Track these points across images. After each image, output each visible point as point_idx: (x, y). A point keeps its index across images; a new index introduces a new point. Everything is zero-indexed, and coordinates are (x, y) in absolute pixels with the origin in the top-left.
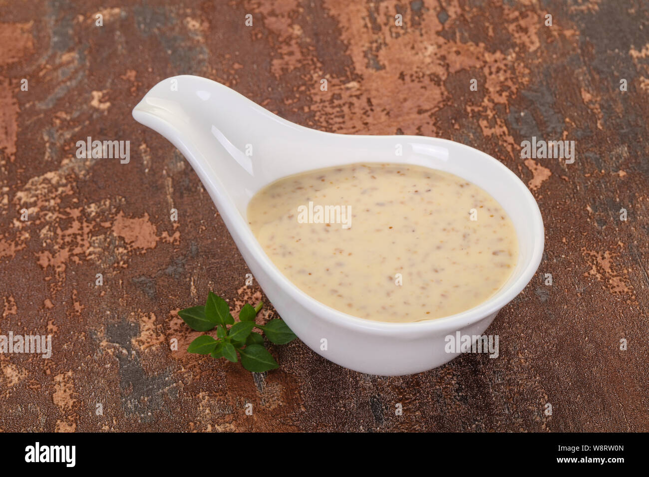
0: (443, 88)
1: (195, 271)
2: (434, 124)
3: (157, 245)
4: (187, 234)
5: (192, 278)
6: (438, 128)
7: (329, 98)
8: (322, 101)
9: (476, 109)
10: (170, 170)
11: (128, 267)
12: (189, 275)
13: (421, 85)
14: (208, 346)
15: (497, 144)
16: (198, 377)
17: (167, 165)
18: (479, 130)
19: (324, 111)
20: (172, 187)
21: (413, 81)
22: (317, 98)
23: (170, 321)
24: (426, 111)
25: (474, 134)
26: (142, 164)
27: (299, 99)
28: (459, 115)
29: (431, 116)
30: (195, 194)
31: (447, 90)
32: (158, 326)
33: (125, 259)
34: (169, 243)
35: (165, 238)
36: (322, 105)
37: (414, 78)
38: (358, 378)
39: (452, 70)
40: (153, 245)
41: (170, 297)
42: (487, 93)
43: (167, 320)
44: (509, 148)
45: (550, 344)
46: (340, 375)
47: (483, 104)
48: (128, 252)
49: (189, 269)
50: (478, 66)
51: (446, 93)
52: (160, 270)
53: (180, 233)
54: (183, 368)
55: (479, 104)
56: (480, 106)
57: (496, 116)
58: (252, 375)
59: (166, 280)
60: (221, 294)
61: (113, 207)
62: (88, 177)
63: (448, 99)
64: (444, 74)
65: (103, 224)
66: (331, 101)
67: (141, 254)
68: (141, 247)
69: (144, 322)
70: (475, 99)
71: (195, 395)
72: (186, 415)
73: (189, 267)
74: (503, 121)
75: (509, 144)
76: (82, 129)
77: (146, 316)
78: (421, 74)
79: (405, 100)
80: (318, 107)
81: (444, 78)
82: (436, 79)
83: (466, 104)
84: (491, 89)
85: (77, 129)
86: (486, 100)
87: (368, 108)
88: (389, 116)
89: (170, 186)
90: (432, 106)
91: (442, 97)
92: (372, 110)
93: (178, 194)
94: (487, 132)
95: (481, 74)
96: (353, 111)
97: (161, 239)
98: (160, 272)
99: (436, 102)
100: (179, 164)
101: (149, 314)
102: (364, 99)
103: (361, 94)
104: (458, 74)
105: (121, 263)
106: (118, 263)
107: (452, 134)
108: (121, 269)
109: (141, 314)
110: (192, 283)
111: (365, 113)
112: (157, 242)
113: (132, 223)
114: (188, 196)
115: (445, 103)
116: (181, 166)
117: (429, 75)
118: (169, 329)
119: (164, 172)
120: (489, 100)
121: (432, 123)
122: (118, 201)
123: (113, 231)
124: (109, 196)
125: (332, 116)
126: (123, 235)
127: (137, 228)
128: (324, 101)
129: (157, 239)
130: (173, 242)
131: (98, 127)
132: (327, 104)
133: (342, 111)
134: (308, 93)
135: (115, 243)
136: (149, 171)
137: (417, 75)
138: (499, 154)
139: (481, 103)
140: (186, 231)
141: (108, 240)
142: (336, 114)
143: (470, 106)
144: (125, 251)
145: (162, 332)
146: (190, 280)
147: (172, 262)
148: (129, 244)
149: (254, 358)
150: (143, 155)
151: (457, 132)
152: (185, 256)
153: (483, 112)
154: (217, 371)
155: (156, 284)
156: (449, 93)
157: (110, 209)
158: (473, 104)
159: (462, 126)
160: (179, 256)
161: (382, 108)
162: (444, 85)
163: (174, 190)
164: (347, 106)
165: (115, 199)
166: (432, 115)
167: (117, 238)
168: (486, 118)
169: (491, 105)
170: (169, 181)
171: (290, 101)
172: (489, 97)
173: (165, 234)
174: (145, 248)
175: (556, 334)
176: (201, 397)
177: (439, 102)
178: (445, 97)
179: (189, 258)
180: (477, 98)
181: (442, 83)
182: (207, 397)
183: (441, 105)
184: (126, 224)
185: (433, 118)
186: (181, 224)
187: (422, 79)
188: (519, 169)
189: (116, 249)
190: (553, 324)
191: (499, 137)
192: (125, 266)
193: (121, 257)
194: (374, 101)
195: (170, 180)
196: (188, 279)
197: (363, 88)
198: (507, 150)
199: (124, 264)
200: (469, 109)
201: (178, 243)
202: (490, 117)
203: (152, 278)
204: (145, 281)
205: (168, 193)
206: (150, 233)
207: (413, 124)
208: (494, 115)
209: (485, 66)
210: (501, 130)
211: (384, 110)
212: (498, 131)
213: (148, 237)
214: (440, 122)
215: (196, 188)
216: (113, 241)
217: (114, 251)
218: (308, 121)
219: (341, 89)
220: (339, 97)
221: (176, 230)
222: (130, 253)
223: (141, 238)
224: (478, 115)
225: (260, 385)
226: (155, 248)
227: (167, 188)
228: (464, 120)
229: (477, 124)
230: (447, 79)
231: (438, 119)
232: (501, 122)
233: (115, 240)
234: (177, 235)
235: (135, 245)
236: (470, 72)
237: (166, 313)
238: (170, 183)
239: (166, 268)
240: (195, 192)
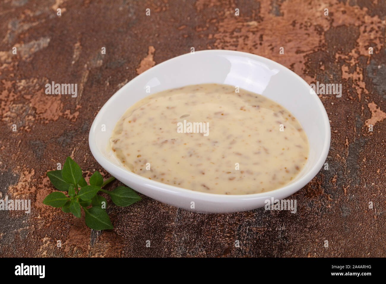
0: (323, 37)
1: (79, 143)
2: (305, 64)
3: (58, 119)
4: (85, 115)
5: (75, 149)
6: (308, 67)
7: (230, 31)
8: (225, 32)
9: (343, 57)
10: (90, 65)
11: (30, 131)
12: (73, 145)
13: (306, 32)
14: (60, 201)
15: (350, 87)
16: (48, 225)
17: (90, 61)
18: (340, 73)
19: (223, 39)
20: (87, 78)
21: (301, 28)
22: (222, 30)
23: (44, 177)
24: (303, 52)
25: (334, 75)
26: (72, 57)
27: (208, 28)
28: (328, 59)
29: (305, 57)
30: (102, 86)
31: (325, 39)
32: (34, 180)
33: (31, 125)
34: (68, 119)
35: (67, 114)
36: (224, 34)
37: (303, 26)
38: (172, 250)
39: (335, 25)
40: (56, 118)
41: (52, 159)
42: (356, 45)
43: (42, 177)
44: (359, 91)
45: (337, 252)
46: (159, 244)
47: (350, 54)
48: (35, 120)
49: (75, 141)
50: (357, 24)
51: (323, 41)
52: (53, 138)
53: (80, 113)
54: (39, 216)
55: (347, 53)
56: (347, 55)
57: (357, 65)
58: (90, 231)
59: (55, 146)
60: (92, 164)
61: (37, 85)
62: (28, 60)
63: (324, 45)
64: (327, 27)
65: (25, 96)
66: (232, 33)
67: (44, 123)
68: (46, 118)
69: (25, 175)
70: (345, 49)
71: (40, 239)
72: (27, 253)
73: (76, 139)
74: (362, 69)
75: (361, 88)
76: (38, 24)
77: (27, 171)
78: (309, 24)
79: (290, 41)
80: (220, 36)
81: (326, 30)
82: (319, 29)
83: (337, 52)
84: (361, 44)
85: (34, 24)
86: (353, 51)
87: (258, 42)
88: (273, 51)
89: (86, 77)
90: (308, 49)
91: (319, 44)
92: (261, 44)
93: (89, 84)
94: (346, 76)
95: (357, 31)
96: (246, 42)
97: (64, 115)
98: (53, 139)
99: (313, 47)
100: (98, 62)
101: (30, 169)
102: (259, 34)
103: (257, 31)
104: (338, 28)
105: (27, 127)
106: (24, 127)
107: (316, 73)
108: (24, 132)
109: (25, 169)
110: (73, 152)
111: (254, 46)
112: (60, 116)
113: (47, 99)
114: (96, 87)
115: (319, 48)
116: (99, 64)
117: (315, 26)
118: (41, 183)
119: (86, 66)
120: (356, 52)
121: (304, 62)
122: (43, 81)
123: (30, 102)
124: (38, 76)
125: (228, 44)
126: (36, 107)
127: (50, 103)
128: (227, 32)
129: (61, 114)
130: (72, 119)
131: (50, 25)
132: (228, 34)
133: (238, 41)
134: (217, 24)
135: (28, 112)
136: (75, 63)
137: (306, 24)
138: (349, 94)
139: (349, 52)
140: (84, 113)
141: (24, 108)
142: (232, 43)
143: (339, 54)
144: (33, 119)
145: (34, 185)
146: (72, 150)
147: (65, 134)
148: (38, 114)
149: (96, 218)
150: (75, 50)
151: (321, 72)
152: (76, 131)
153: (347, 60)
154: (64, 223)
155: (46, 148)
156: (326, 41)
157: (35, 86)
158: (342, 53)
159: (327, 68)
160: (72, 130)
161: (269, 44)
162: (325, 35)
163: (88, 81)
164: (243, 38)
165: (42, 79)
166: (307, 55)
167: (31, 108)
168: (349, 65)
169: (356, 56)
170: (86, 74)
171: (200, 29)
172: (358, 49)
173: (68, 112)
174: (49, 119)
175: (345, 245)
176: (44, 241)
177: (315, 47)
178: (322, 43)
179: (79, 133)
180: (347, 49)
181: (323, 33)
182: (48, 242)
183: (316, 50)
184: (42, 99)
185: (306, 58)
186: (82, 106)
187: (308, 28)
188: (361, 109)
189: (27, 116)
190: (345, 237)
191: (354, 81)
192: (28, 130)
193: (29, 123)
194: (265, 38)
195: (88, 72)
196: (71, 149)
197: (260, 27)
198: (357, 93)
199: (28, 128)
200: (337, 56)
201: (75, 120)
202: (352, 65)
203: (44, 143)
204: (38, 144)
205: (82, 81)
206: (57, 110)
207: (289, 60)
208: (356, 64)
209: (362, 25)
210: (358, 76)
211: (271, 45)
212: (355, 76)
213: (54, 111)
214: (310, 62)
215: (104, 82)
216: (28, 110)
217: (25, 118)
218: (208, 45)
219: (243, 25)
220: (240, 30)
221: (77, 110)
222: (36, 121)
223: (49, 111)
224: (342, 62)
225: (93, 241)
226: (56, 121)
227: (83, 78)
228: (330, 63)
229: (339, 68)
230: (328, 31)
231: (310, 60)
232: (360, 70)
233: (29, 109)
234: (77, 114)
235: (42, 116)
236: (349, 28)
237: (44, 171)
238: (87, 75)
239: (58, 138)
240: (103, 84)
